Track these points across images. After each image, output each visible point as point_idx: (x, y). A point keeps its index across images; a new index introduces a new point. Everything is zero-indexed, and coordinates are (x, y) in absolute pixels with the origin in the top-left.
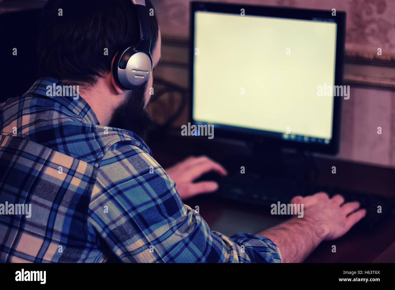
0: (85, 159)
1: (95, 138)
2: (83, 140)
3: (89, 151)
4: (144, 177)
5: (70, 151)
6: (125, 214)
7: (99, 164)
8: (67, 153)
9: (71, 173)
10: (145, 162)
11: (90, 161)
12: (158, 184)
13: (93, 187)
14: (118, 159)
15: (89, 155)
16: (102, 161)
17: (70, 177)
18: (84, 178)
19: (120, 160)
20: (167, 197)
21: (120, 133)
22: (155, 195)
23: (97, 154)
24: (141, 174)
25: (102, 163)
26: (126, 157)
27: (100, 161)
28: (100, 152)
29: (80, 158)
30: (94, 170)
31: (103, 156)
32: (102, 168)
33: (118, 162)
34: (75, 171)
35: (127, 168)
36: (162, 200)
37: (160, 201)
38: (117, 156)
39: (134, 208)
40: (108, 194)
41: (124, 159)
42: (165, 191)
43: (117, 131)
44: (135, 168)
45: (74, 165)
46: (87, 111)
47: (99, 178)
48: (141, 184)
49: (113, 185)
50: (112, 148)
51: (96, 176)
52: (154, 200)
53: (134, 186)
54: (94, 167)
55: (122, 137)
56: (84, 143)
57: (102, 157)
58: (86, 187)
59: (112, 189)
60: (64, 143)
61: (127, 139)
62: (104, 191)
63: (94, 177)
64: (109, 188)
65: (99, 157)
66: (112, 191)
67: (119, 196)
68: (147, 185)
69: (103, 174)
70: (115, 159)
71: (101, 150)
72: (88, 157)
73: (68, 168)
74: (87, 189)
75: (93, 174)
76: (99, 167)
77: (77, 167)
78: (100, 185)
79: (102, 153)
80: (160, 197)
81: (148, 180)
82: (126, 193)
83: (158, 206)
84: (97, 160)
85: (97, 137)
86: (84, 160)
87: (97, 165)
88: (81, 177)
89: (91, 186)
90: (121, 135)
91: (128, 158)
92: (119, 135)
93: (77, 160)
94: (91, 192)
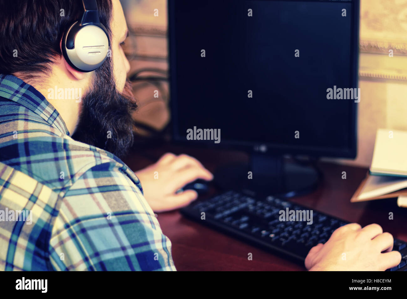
0: (50, 185)
1: (65, 158)
2: (51, 160)
3: (56, 177)
4: (118, 219)
5: (34, 172)
6: (86, 259)
7: (65, 194)
8: (31, 174)
9: (33, 199)
10: (126, 202)
11: (55, 188)
12: (135, 231)
13: (55, 220)
14: (90, 191)
15: (55, 181)
16: (69, 190)
17: (31, 203)
18: (47, 208)
19: (91, 193)
20: (144, 249)
21: (97, 154)
22: (126, 243)
23: (65, 182)
24: (116, 214)
25: (69, 193)
26: (101, 192)
27: (67, 190)
28: (68, 180)
29: (45, 183)
30: (58, 200)
31: (71, 184)
32: (67, 198)
33: (89, 195)
34: (37, 198)
35: (98, 204)
36: (135, 251)
37: (131, 252)
38: (89, 189)
39: (97, 254)
40: (70, 231)
41: (97, 192)
42: (141, 241)
43: (94, 151)
44: (109, 205)
45: (36, 189)
46: (57, 117)
47: (63, 210)
48: (111, 225)
49: (78, 221)
50: (84, 176)
51: (59, 207)
52: (123, 249)
53: (101, 226)
54: (59, 196)
55: (98, 159)
56: (53, 164)
57: (69, 187)
58: (48, 220)
59: (76, 225)
60: (29, 162)
61: (104, 161)
62: (67, 226)
63: (57, 209)
64: (72, 224)
65: (67, 185)
66: (75, 228)
67: (81, 235)
68: (119, 229)
69: (68, 205)
70: (86, 191)
71: (70, 178)
72: (54, 184)
73: (29, 193)
74: (48, 222)
75: (56, 204)
76: (64, 197)
77: (39, 193)
78: (63, 218)
79: (71, 181)
80: (134, 246)
81: (122, 223)
82: (90, 233)
83: (127, 257)
84: (63, 189)
85: (68, 158)
86: (48, 186)
87: (62, 194)
88: (44, 206)
89: (53, 218)
90: (98, 157)
91: (103, 193)
92: (95, 156)
93: (40, 185)
94: (52, 226)
